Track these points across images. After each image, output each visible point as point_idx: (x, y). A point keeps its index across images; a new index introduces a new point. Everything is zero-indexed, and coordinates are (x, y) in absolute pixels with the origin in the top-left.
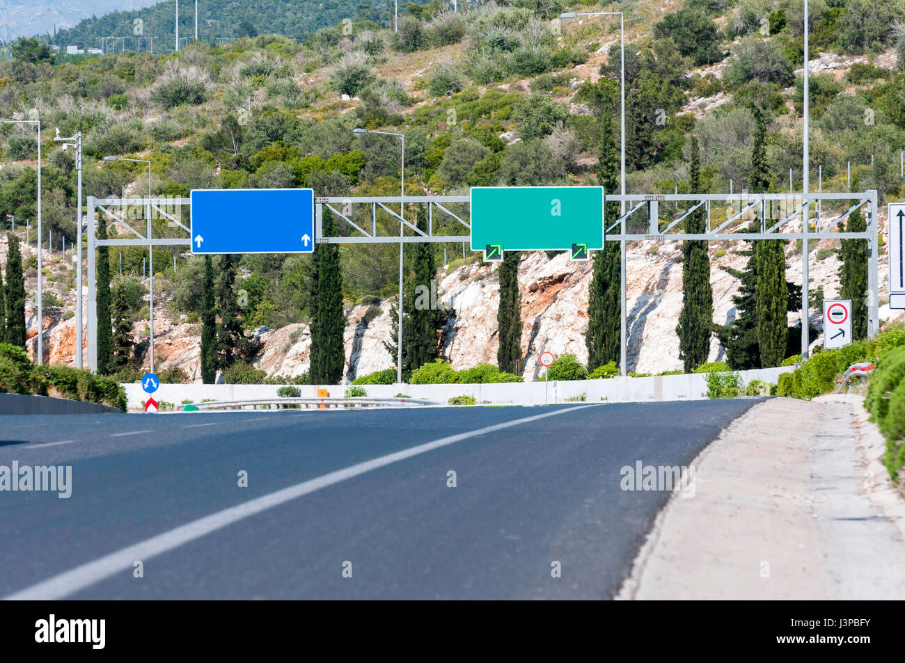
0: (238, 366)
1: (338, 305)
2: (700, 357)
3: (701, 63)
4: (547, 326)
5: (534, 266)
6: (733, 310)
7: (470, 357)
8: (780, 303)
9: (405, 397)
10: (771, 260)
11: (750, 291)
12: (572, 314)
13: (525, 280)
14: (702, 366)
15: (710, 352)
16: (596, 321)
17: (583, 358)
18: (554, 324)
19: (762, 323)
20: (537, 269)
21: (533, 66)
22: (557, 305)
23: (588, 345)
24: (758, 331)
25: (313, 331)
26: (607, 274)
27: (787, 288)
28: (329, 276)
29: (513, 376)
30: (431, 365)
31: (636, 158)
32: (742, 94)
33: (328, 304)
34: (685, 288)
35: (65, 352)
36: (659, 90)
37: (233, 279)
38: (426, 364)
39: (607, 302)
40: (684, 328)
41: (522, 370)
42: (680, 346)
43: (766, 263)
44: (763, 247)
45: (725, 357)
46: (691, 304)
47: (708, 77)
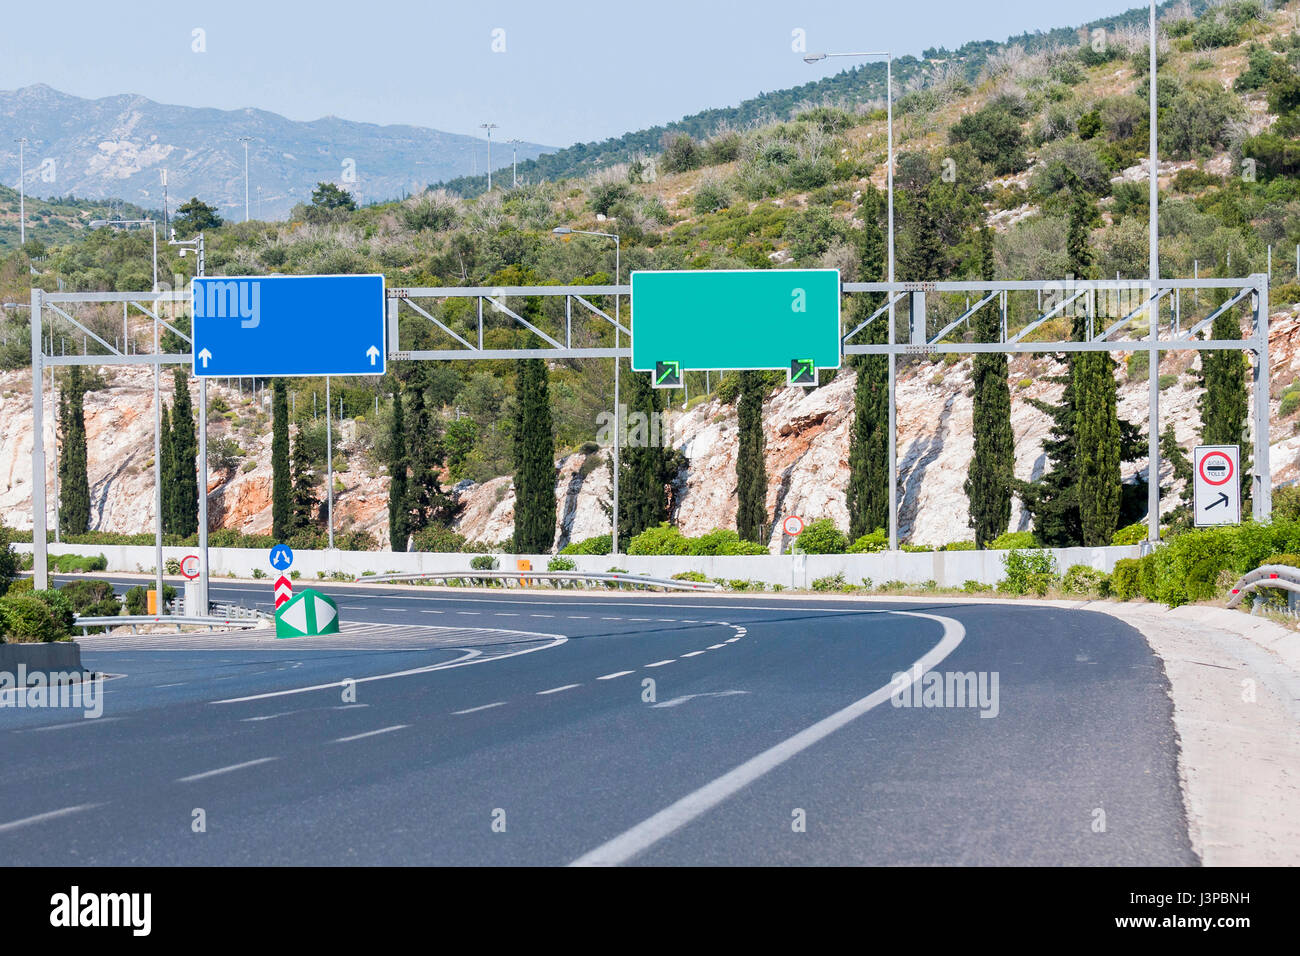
0: (432, 530)
1: (547, 454)
2: (997, 525)
3: (1002, 172)
4: (801, 480)
5: (788, 403)
6: (1042, 459)
7: (705, 520)
8: (1109, 450)
9: (620, 571)
10: (1096, 388)
11: (1066, 432)
12: (833, 464)
13: (774, 421)
14: (1001, 537)
15: (1012, 517)
16: (859, 474)
17: (843, 524)
18: (810, 478)
19: (1085, 479)
20: (791, 407)
21: (811, 179)
22: (814, 453)
23: (849, 505)
24: (1078, 491)
25: (518, 487)
26: (873, 412)
27: (1119, 428)
28: (536, 417)
29: (756, 546)
30: (655, 530)
31: (921, 271)
32: (1050, 205)
33: (534, 453)
34: (976, 431)
35: (244, 511)
36: (952, 197)
37: (426, 422)
38: (649, 529)
39: (873, 450)
40: (975, 484)
41: (768, 538)
42: (970, 509)
43: (1089, 393)
44: (1084, 371)
45: (1031, 526)
46: (984, 451)
47: (1011, 187)
